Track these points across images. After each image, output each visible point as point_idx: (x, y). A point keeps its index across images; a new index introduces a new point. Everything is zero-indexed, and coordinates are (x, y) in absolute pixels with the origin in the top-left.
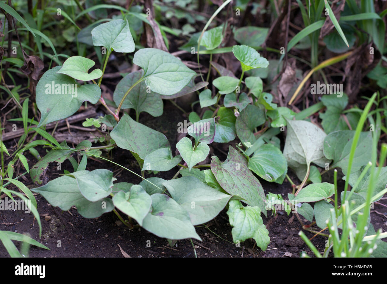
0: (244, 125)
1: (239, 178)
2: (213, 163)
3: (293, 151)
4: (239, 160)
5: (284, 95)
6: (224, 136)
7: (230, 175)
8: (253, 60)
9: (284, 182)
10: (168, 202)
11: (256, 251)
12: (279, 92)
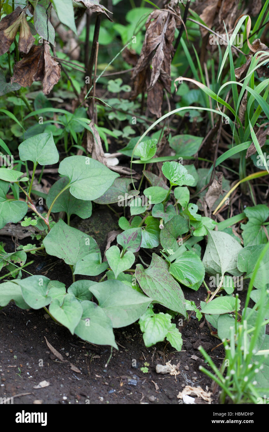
0: (169, 233)
1: (161, 284)
2: (137, 270)
3: (211, 260)
4: (161, 266)
5: (209, 206)
6: (149, 242)
7: (153, 281)
8: (181, 175)
9: (201, 287)
10: (96, 310)
11: (166, 352)
12: (205, 202)
